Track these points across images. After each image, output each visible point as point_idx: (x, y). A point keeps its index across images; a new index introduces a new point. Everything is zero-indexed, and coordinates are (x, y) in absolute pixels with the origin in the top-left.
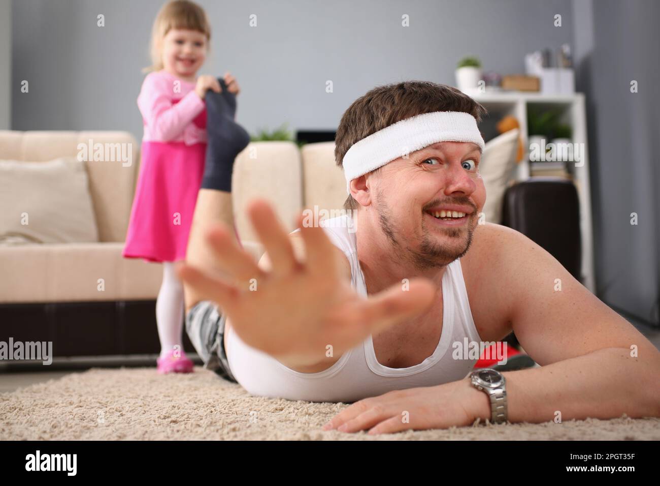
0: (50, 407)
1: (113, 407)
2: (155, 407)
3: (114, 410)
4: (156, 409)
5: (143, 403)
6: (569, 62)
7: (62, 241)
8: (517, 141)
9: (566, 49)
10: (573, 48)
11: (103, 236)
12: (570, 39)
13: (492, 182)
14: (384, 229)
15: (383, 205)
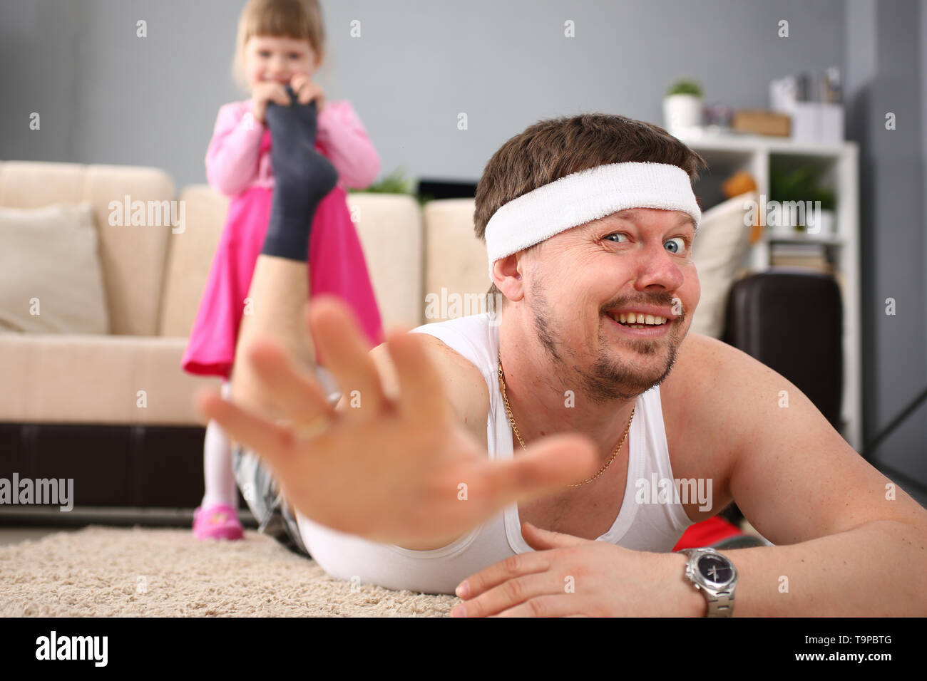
0: (23, 583)
1: (119, 586)
2: (184, 589)
3: (121, 592)
4: (185, 592)
5: (166, 583)
6: (837, 95)
7: (52, 330)
9: (834, 75)
10: (843, 74)
11: (117, 325)
12: (841, 61)
13: (712, 271)
14: (541, 338)
15: (541, 301)
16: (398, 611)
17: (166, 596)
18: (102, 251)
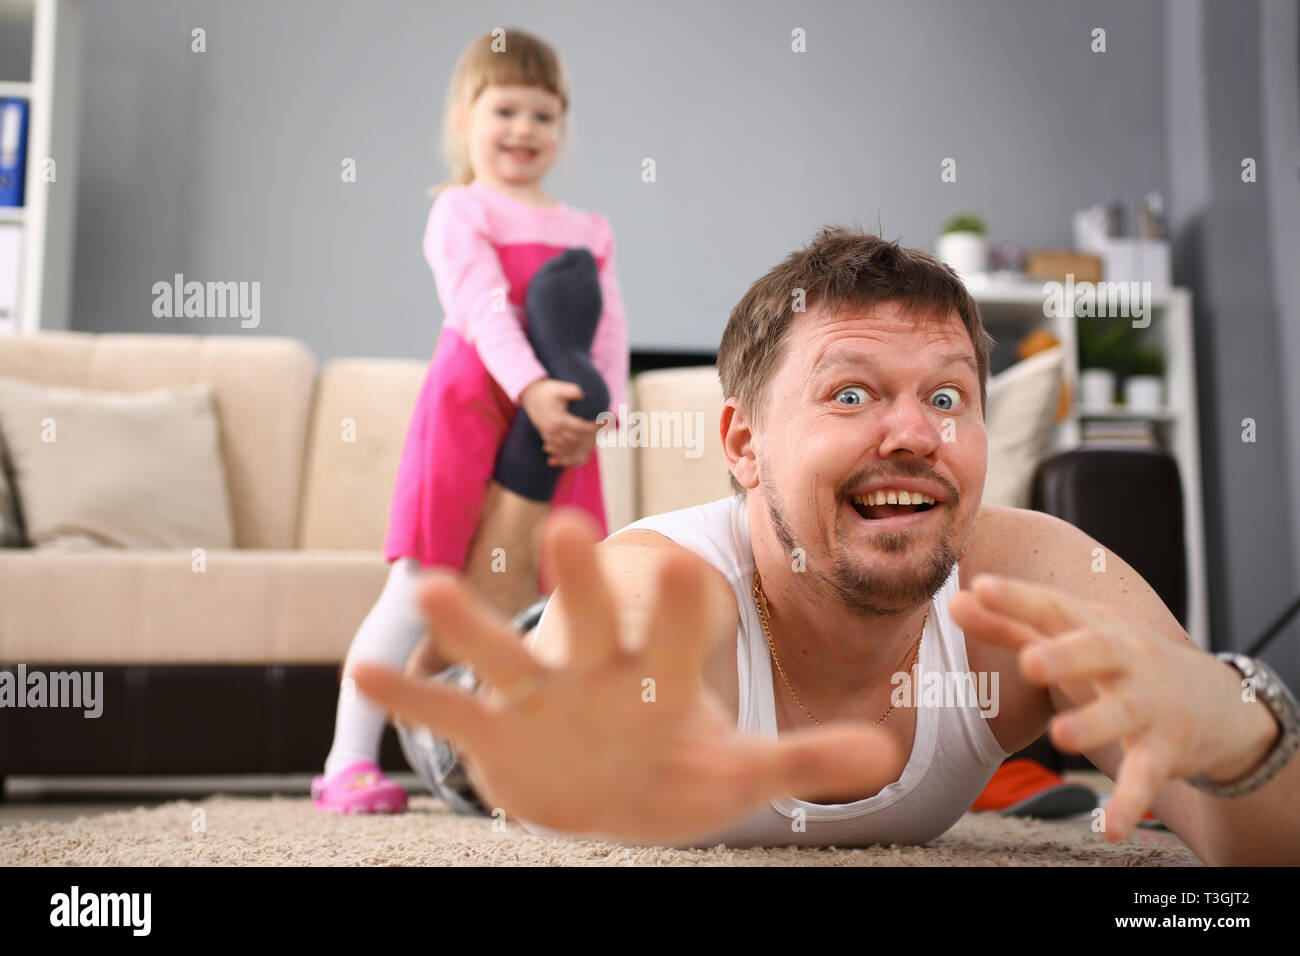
0: (147, 843)
1: (271, 843)
2: (354, 847)
3: (274, 851)
4: (356, 850)
5: (330, 841)
6: (1160, 229)
7: (160, 545)
8: (1058, 371)
9: (1155, 203)
10: (1168, 201)
11: (244, 536)
12: (1162, 183)
13: (1011, 450)
14: (779, 535)
15: (771, 488)
16: (636, 862)
17: (332, 854)
18: (224, 446)
